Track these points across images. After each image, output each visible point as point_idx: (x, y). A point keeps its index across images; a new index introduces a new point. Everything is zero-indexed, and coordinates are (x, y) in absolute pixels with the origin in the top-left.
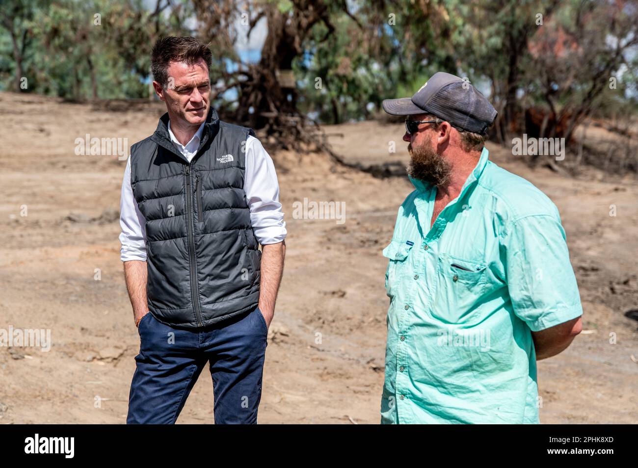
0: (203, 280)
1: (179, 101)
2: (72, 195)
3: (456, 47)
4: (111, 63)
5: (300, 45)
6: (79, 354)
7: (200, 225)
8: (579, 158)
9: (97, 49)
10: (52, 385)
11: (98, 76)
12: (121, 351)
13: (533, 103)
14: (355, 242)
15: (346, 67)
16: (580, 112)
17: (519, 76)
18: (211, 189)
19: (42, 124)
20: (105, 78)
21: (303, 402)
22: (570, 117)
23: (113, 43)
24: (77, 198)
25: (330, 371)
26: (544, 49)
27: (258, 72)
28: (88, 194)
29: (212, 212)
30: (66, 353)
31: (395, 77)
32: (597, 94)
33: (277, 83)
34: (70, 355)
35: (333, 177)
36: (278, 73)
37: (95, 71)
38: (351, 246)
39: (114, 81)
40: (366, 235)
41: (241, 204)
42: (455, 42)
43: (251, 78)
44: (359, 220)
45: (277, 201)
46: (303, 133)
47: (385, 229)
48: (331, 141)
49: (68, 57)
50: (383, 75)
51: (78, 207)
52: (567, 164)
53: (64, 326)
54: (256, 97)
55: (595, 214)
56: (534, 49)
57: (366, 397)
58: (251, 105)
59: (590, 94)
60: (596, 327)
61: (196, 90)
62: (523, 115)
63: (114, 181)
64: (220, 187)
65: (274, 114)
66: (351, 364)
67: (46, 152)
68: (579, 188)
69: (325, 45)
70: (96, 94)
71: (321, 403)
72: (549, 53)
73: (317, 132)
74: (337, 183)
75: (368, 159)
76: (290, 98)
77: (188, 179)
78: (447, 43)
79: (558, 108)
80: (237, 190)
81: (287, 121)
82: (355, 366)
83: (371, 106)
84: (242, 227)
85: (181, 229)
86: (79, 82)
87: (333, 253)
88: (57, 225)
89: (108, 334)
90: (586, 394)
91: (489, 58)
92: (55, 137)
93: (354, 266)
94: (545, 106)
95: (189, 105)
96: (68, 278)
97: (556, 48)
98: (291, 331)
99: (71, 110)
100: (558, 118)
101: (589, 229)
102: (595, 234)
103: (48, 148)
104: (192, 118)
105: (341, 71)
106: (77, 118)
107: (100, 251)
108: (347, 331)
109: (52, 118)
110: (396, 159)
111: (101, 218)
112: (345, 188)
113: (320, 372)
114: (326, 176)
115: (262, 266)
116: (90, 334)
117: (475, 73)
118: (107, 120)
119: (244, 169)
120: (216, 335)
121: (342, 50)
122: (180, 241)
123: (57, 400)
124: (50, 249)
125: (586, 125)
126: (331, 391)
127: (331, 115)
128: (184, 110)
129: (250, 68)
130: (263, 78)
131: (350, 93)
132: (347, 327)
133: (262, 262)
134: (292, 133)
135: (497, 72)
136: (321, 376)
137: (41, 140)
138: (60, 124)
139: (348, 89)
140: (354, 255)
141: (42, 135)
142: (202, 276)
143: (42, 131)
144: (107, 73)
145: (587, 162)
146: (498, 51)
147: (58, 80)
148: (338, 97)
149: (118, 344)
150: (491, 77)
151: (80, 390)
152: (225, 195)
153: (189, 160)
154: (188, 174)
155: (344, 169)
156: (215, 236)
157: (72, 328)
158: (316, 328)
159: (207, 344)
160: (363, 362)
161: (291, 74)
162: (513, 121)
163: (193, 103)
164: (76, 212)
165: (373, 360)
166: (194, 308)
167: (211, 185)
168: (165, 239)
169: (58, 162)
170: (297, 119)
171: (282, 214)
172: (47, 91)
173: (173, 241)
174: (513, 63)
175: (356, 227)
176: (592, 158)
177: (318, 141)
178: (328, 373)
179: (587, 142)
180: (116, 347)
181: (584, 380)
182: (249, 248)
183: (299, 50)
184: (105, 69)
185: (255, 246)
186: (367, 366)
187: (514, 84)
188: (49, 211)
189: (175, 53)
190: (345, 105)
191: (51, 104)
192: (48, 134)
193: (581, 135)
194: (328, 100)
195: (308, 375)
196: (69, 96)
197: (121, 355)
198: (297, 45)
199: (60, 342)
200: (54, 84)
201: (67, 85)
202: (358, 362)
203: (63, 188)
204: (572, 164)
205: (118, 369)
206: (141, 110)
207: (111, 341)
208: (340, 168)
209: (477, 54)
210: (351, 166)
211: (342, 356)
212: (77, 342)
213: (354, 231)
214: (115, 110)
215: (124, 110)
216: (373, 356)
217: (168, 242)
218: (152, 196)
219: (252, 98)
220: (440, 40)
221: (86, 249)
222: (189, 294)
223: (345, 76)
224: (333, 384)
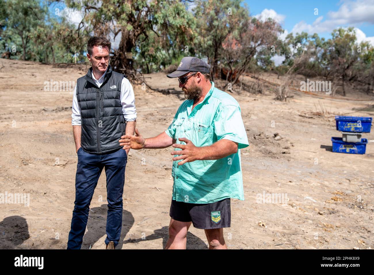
0: (102, 135)
1: (96, 62)
2: (45, 100)
3: (195, 44)
4: (60, 49)
5: (135, 43)
6: (50, 163)
7: (102, 113)
8: (241, 87)
9: (55, 43)
10: (40, 175)
11: (55, 54)
12: (66, 162)
13: (223, 66)
14: (157, 119)
15: (152, 52)
16: (241, 70)
17: (219, 56)
18: (106, 99)
19: (33, 73)
20: (58, 55)
21: (138, 182)
22: (237, 72)
23: (61, 41)
24: (47, 102)
25: (149, 170)
26: (228, 46)
27: (118, 53)
28: (51, 100)
29: (107, 108)
30: (45, 163)
31: (171, 55)
32: (247, 64)
33: (126, 57)
34: (46, 164)
35: (147, 94)
36: (126, 53)
37: (54, 52)
38: (155, 121)
39: (61, 56)
40: (161, 117)
41: (119, 105)
42: (194, 42)
43: (115, 55)
44: (158, 111)
45: (133, 104)
46: (136, 77)
47: (168, 114)
48: (146, 80)
49: (43, 46)
50: (167, 55)
51: (47, 105)
52: (236, 90)
53: (44, 152)
54: (117, 62)
55: (248, 109)
56: (224, 46)
57: (163, 180)
58: (115, 66)
59: (245, 63)
60: (249, 152)
61: (103, 58)
62: (220, 71)
63: (61, 95)
64: (110, 98)
65: (125, 69)
66: (157, 167)
67: (35, 84)
68: (241, 99)
69: (144, 43)
70: (54, 61)
71: (145, 182)
72: (230, 48)
73: (141, 77)
74: (149, 96)
75: (161, 87)
76: (130, 63)
77: (98, 95)
78: (192, 43)
79: (233, 68)
80: (117, 100)
81: (129, 72)
82: (158, 168)
83: (161, 67)
84: (118, 115)
85: (94, 114)
86: (48, 56)
87: (148, 124)
88: (39, 112)
89: (61, 155)
90: (246, 178)
91: (207, 49)
92: (38, 78)
93: (156, 129)
94: (228, 67)
95: (100, 64)
96: (44, 133)
97: (232, 46)
98: (133, 154)
99: (44, 67)
100: (233, 72)
101: (245, 115)
102: (248, 117)
103: (35, 82)
104: (101, 69)
105: (150, 53)
106: (47, 70)
107: (57, 123)
108: (155, 154)
109: (37, 70)
110: (172, 87)
111: (56, 109)
112: (152, 98)
113: (144, 170)
114: (144, 94)
115: (126, 130)
116: (54, 155)
117: (201, 54)
118: (58, 71)
119: (120, 91)
120: (107, 157)
121: (151, 45)
122: (94, 119)
123: (42, 181)
124: (37, 122)
125: (243, 75)
126: (149, 178)
127: (146, 70)
128: (98, 66)
129: (115, 51)
130: (120, 55)
131: (153, 61)
132: (155, 153)
133: (126, 128)
134: (131, 77)
135: (210, 54)
136: (145, 172)
137: (33, 79)
138: (40, 73)
139: (153, 59)
140: (156, 125)
141: (33, 77)
142: (101, 134)
143: (33, 75)
144: (58, 53)
145: (244, 89)
146: (210, 46)
147: (39, 56)
148: (149, 63)
149: (65, 159)
150: (208, 56)
151: (51, 178)
152: (112, 102)
153: (99, 86)
154: (98, 93)
155: (152, 91)
156: (107, 118)
157: (47, 153)
158: (142, 153)
159: (103, 160)
160: (161, 166)
161: (131, 53)
162: (216, 73)
163: (102, 63)
164: (46, 107)
165: (165, 165)
166: (98, 146)
167: (106, 97)
168: (88, 118)
169: (39, 87)
170: (133, 71)
171: (135, 109)
172: (35, 60)
173: (91, 119)
174: (216, 51)
175: (157, 114)
176: (245, 88)
177: (141, 80)
178: (148, 171)
179: (243, 82)
180: (64, 160)
181: (245, 172)
182: (121, 123)
183: (134, 44)
184: (58, 51)
185: (124, 122)
186: (163, 168)
187: (217, 59)
188: (36, 107)
189: (96, 43)
190: (152, 66)
191: (36, 65)
192: (36, 77)
193: (242, 79)
194: (145, 64)
195: (140, 172)
196: (43, 62)
197: (66, 164)
198: (133, 43)
199: (42, 158)
200: (38, 57)
201: (42, 57)
202: (159, 166)
203: (41, 98)
204: (238, 90)
205: (65, 169)
206: (72, 67)
207: (62, 158)
208: (150, 91)
209: (203, 47)
210: (154, 90)
211: (153, 164)
212: (49, 158)
213: (156, 115)
214: (61, 67)
215: (66, 67)
216: (165, 164)
217: (89, 119)
218: (84, 100)
219: (116, 62)
220: (189, 42)
221: (51, 122)
222: (96, 141)
223: (152, 55)
224: (150, 175)
